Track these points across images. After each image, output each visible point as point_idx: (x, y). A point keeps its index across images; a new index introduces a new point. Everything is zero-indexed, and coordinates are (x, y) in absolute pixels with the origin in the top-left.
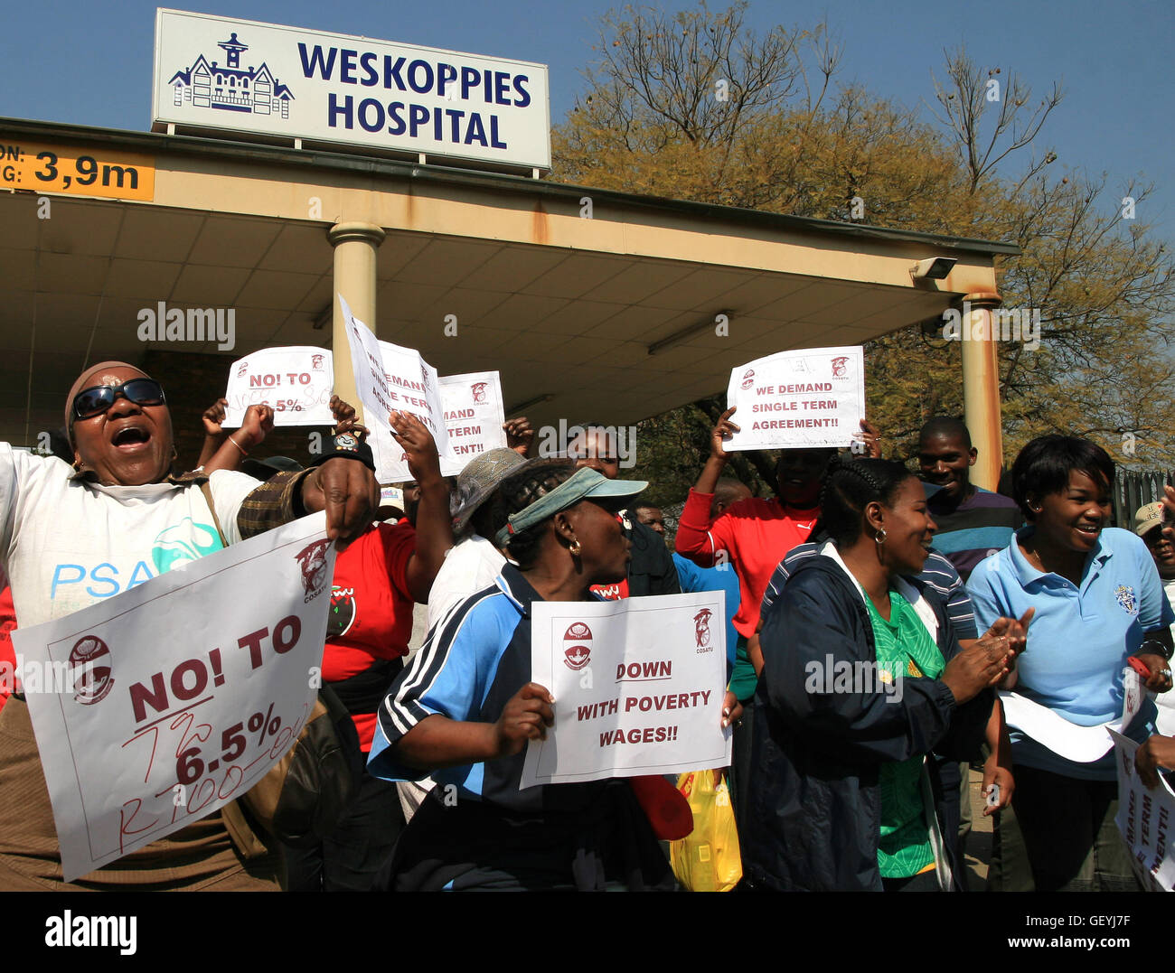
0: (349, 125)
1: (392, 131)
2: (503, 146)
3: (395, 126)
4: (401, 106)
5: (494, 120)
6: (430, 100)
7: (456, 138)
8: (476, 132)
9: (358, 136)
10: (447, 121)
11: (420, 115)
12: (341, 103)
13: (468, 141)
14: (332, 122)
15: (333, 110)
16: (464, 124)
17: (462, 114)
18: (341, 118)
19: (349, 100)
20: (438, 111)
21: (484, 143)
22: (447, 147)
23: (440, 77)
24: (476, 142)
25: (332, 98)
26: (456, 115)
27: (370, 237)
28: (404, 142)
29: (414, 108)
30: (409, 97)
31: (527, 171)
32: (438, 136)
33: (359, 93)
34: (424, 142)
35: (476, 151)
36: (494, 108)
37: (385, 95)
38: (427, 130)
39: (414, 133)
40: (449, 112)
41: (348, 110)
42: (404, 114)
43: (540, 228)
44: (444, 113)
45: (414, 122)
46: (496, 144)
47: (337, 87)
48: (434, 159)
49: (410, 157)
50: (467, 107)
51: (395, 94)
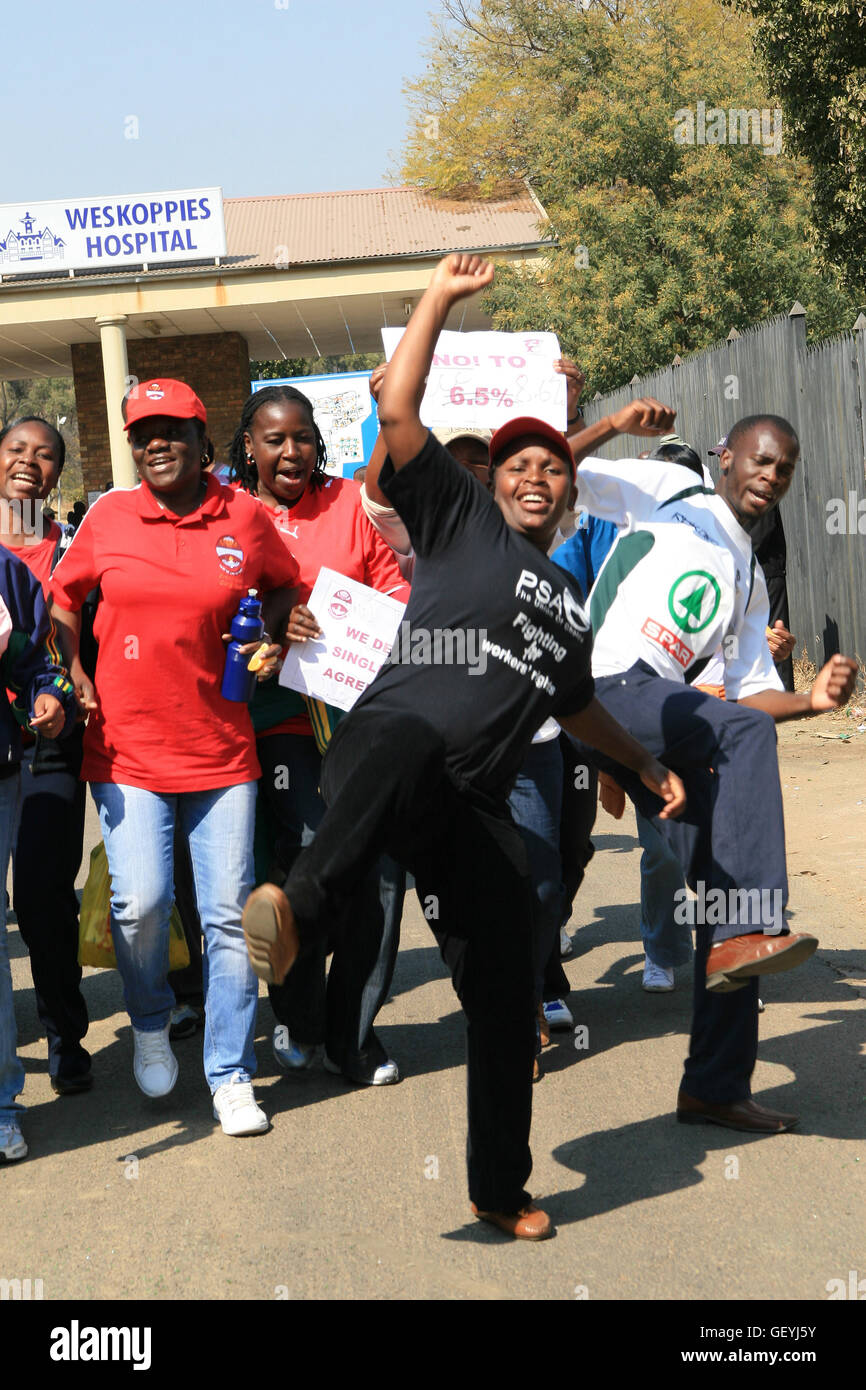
0: (100, 254)
1: (126, 253)
2: (195, 247)
3: (127, 249)
4: (130, 235)
5: (188, 232)
6: (148, 228)
7: (165, 249)
8: (177, 242)
9: (106, 261)
10: (159, 239)
11: (142, 239)
12: (94, 242)
13: (173, 249)
14: (90, 255)
15: (90, 247)
16: (169, 238)
17: (168, 232)
18: (94, 251)
19: (98, 239)
20: (153, 234)
21: (183, 248)
22: (161, 256)
23: (152, 212)
24: (178, 249)
25: (89, 240)
26: (164, 234)
27: (115, 323)
28: (133, 259)
29: (138, 236)
30: (135, 229)
31: (210, 262)
32: (154, 250)
33: (104, 233)
34: (146, 256)
35: (179, 255)
36: (188, 224)
37: (119, 230)
38: (146, 247)
39: (139, 251)
40: (159, 233)
41: (98, 246)
42: (132, 241)
43: (221, 297)
44: (156, 234)
45: (139, 244)
46: (191, 247)
47: (91, 232)
48: (153, 267)
49: (138, 268)
50: (171, 227)
51: (125, 229)
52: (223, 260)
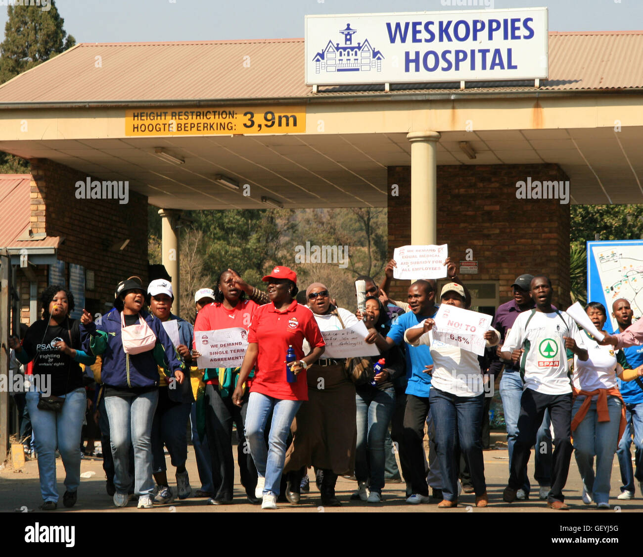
0: (417, 69)
1: (444, 69)
2: (515, 67)
3: (446, 65)
4: (449, 52)
5: (509, 51)
6: (468, 46)
7: (484, 67)
8: (497, 61)
9: (424, 76)
10: (478, 57)
11: (461, 56)
12: (412, 56)
13: (492, 68)
14: (407, 69)
15: (408, 61)
16: (489, 57)
17: (488, 51)
18: (412, 66)
19: (417, 54)
20: (473, 52)
21: (502, 67)
22: (480, 75)
23: (474, 29)
24: (497, 68)
25: (407, 54)
26: (484, 52)
27: (426, 139)
28: (451, 76)
29: (457, 52)
30: (455, 45)
31: (529, 83)
32: (473, 67)
33: (423, 48)
34: (464, 74)
35: (499, 74)
36: (510, 43)
37: (438, 46)
38: (465, 65)
39: (457, 68)
40: (480, 51)
41: (416, 61)
42: (451, 57)
43: (537, 118)
44: (476, 52)
45: (458, 61)
46: (510, 67)
47: (410, 46)
48: (470, 84)
49: (455, 85)
50: (492, 46)
51: (446, 45)
52: (544, 82)
